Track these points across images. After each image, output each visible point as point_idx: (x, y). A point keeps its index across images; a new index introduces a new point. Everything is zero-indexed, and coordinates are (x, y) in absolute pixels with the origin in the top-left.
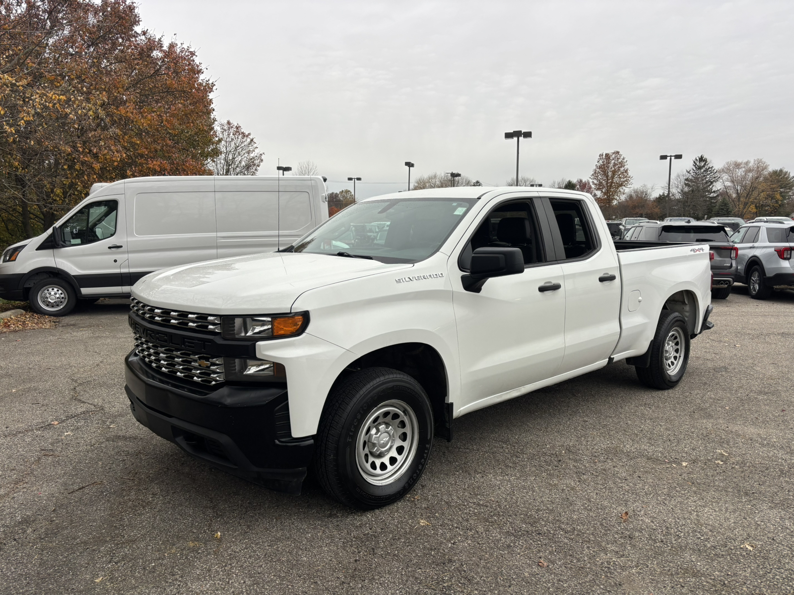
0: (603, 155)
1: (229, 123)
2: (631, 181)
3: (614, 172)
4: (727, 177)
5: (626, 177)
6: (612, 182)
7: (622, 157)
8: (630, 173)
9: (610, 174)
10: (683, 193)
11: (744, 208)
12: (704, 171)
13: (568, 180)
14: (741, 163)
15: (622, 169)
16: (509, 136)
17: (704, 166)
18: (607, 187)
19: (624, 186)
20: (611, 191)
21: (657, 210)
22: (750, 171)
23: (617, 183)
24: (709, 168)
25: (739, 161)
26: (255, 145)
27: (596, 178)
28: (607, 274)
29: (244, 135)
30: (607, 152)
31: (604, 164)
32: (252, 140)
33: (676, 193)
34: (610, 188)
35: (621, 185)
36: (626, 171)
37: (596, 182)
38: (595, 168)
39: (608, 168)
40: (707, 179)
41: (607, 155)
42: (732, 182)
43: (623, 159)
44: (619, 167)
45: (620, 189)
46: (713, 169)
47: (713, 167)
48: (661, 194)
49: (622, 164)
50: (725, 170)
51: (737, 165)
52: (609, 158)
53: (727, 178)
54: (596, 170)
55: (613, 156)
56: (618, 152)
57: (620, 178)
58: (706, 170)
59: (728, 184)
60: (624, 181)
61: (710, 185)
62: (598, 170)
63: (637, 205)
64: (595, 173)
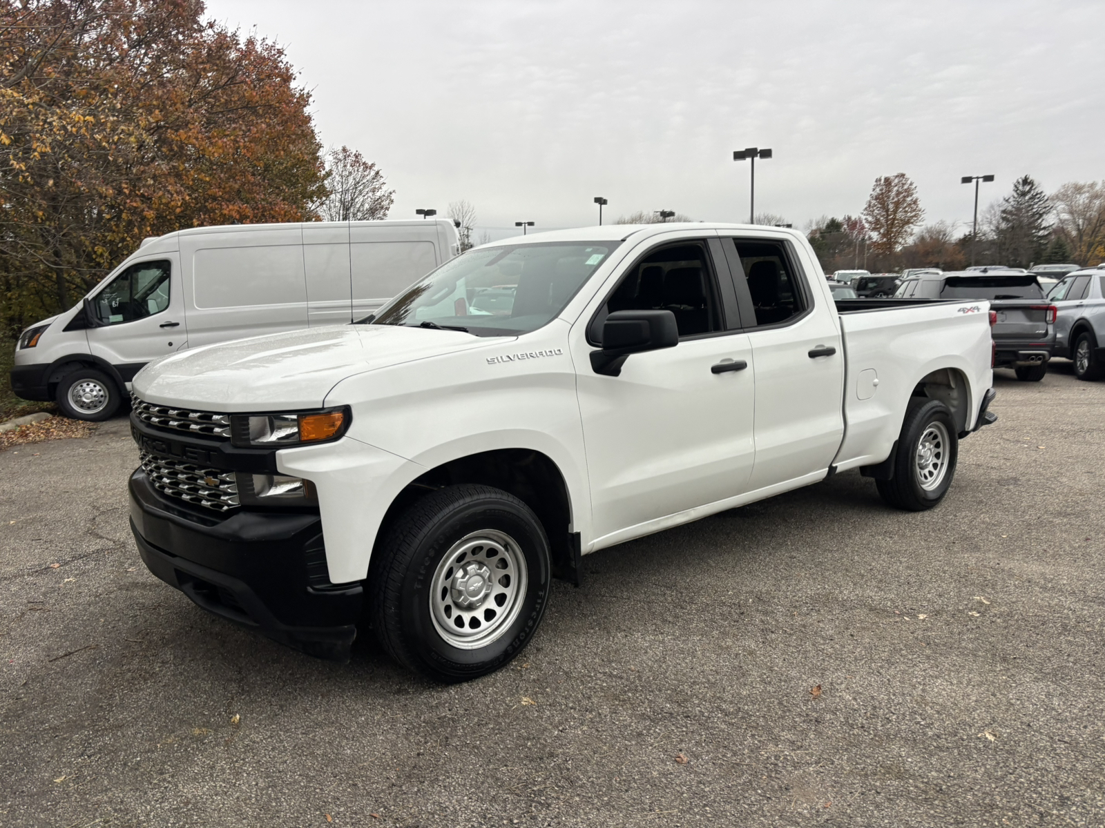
0: (880, 180)
1: (344, 150)
2: (923, 216)
3: (897, 204)
4: (1063, 206)
5: (914, 211)
6: (894, 219)
7: (909, 182)
8: (921, 205)
9: (891, 207)
10: (999, 231)
11: (1088, 251)
12: (1030, 198)
13: (830, 218)
14: (1083, 187)
15: (909, 199)
16: (739, 156)
17: (1029, 191)
18: (888, 225)
19: (912, 223)
20: (892, 232)
21: (960, 257)
22: (1096, 196)
23: (902, 220)
24: (1037, 194)
25: (1081, 182)
26: (382, 180)
27: (871, 213)
28: (822, 346)
29: (367, 167)
30: (887, 175)
31: (882, 194)
32: (377, 173)
33: (988, 230)
34: (892, 228)
35: (908, 222)
36: (915, 202)
37: (870, 219)
38: (869, 198)
39: (888, 197)
40: (1034, 210)
41: (887, 180)
42: (1071, 213)
43: (911, 184)
44: (904, 197)
45: (906, 228)
46: (1043, 195)
47: (1042, 192)
48: (967, 233)
49: (909, 192)
50: (1061, 196)
51: (1078, 189)
52: (890, 184)
53: (1064, 208)
54: (870, 202)
55: (896, 181)
56: (903, 175)
57: (906, 212)
58: (1033, 198)
59: (1065, 216)
60: (912, 217)
61: (1038, 219)
62: (873, 202)
63: (930, 250)
64: (869, 206)
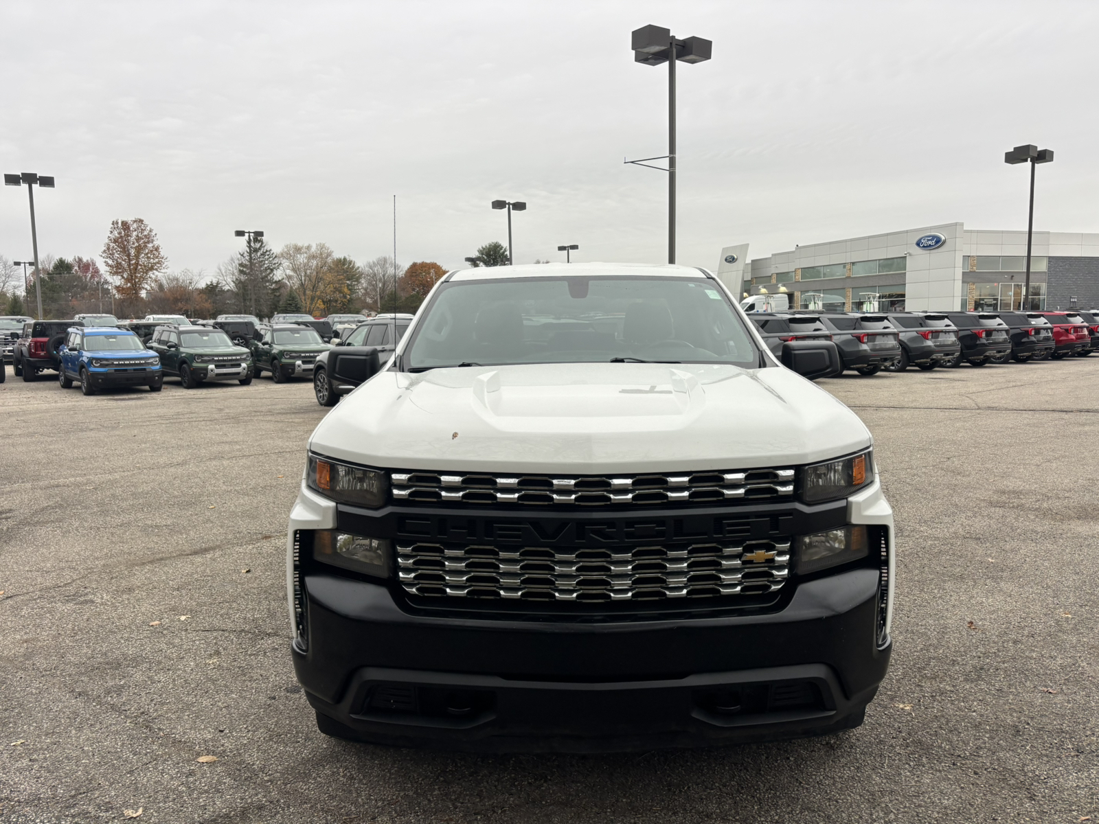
0: (117, 223)
2: (166, 263)
3: (139, 250)
4: (288, 264)
5: (157, 257)
6: (137, 264)
7: (148, 228)
8: (163, 252)
9: (133, 252)
10: (238, 283)
11: (311, 304)
12: (262, 255)
13: (56, 258)
14: (302, 248)
15: (150, 245)
16: (12, 180)
17: (260, 249)
18: (130, 270)
19: (156, 270)
20: (136, 277)
21: (207, 305)
22: (314, 257)
23: (145, 266)
24: (267, 251)
25: (300, 244)
27: (111, 256)
30: (125, 219)
31: (121, 237)
33: (228, 284)
34: (135, 273)
35: (152, 269)
36: (157, 249)
37: (110, 262)
38: (107, 241)
39: (128, 242)
40: (266, 266)
41: (124, 224)
42: (294, 270)
43: (151, 231)
44: (145, 243)
45: (150, 274)
46: (272, 252)
47: (271, 250)
48: (209, 283)
49: (149, 238)
50: (285, 255)
51: (298, 250)
52: (129, 228)
53: (288, 266)
54: (108, 245)
55: (135, 226)
56: (141, 221)
57: (148, 258)
58: (263, 254)
59: (289, 272)
60: (155, 264)
61: (270, 274)
62: (112, 245)
63: (179, 298)
64: (108, 249)
